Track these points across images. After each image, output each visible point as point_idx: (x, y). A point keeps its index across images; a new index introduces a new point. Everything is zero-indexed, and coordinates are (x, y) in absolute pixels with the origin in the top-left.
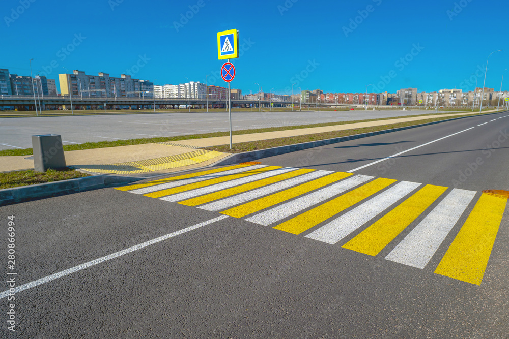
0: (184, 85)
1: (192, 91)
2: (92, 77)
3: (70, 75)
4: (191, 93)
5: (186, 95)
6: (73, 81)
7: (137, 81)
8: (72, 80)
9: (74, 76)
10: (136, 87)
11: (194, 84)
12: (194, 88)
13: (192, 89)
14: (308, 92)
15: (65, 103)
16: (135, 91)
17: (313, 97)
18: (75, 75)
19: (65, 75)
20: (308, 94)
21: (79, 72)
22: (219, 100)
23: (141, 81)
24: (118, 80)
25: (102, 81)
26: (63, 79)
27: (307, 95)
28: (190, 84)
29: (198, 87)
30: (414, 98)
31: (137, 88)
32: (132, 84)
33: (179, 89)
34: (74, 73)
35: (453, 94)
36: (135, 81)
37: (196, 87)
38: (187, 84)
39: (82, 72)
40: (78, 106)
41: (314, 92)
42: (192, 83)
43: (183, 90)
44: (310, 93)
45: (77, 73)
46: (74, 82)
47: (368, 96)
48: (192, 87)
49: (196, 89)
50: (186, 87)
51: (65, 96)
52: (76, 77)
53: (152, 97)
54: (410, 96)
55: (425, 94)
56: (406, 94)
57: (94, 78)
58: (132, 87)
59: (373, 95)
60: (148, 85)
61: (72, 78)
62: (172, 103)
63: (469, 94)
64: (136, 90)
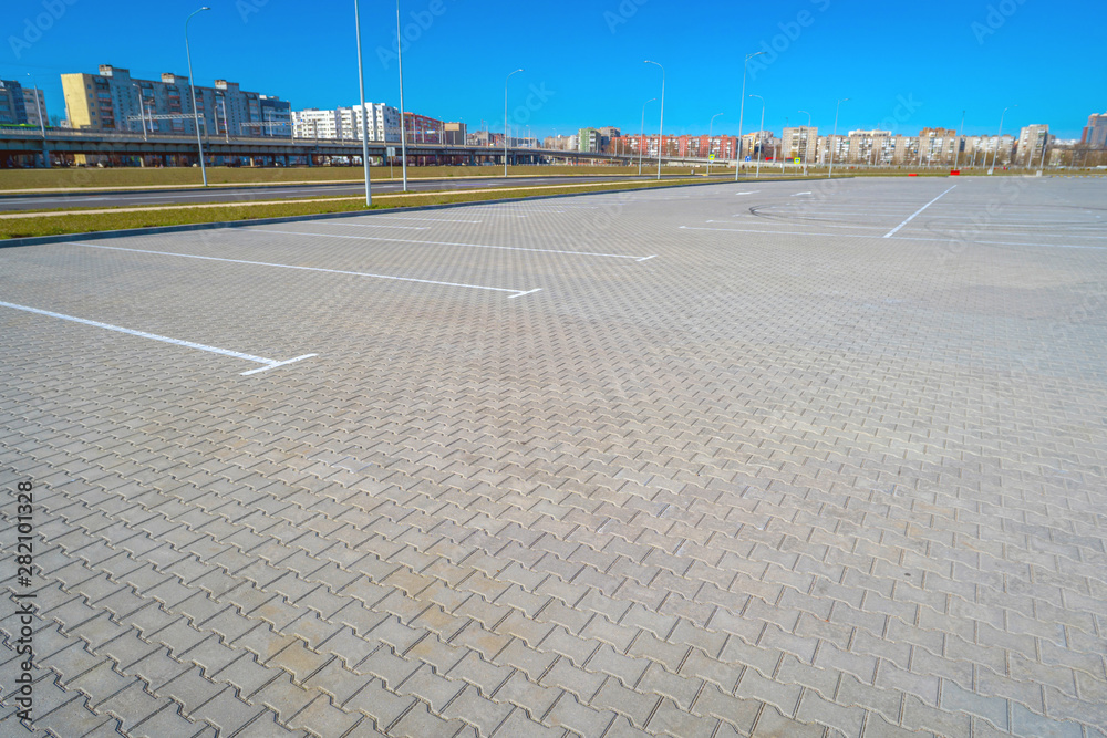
0: (349, 111)
1: (371, 125)
2: (147, 85)
3: (94, 78)
4: (366, 128)
5: (355, 134)
6: (100, 94)
7: (255, 97)
8: (97, 88)
9: (102, 81)
10: (254, 111)
11: (375, 109)
12: (375, 117)
13: (370, 119)
14: (592, 132)
15: (86, 148)
16: (250, 120)
17: (602, 142)
18: (106, 78)
19: (80, 76)
20: (594, 135)
21: (114, 70)
22: (449, 146)
23: (263, 97)
24: (209, 92)
25: (172, 94)
26: (73, 87)
27: (592, 137)
28: (365, 109)
29: (385, 116)
30: (810, 148)
31: (254, 115)
32: (242, 104)
33: (338, 120)
34: (102, 73)
35: (889, 139)
36: (250, 97)
37: (378, 114)
38: (357, 108)
39: (122, 70)
40: (122, 156)
41: (605, 132)
42: (369, 106)
43: (348, 121)
44: (598, 135)
45: (109, 73)
46: (104, 95)
47: (718, 142)
48: (370, 114)
49: (379, 119)
50: (354, 114)
51: (82, 130)
52: (107, 84)
53: (289, 137)
54: (804, 143)
55: (833, 138)
56: (795, 138)
57: (151, 87)
58: (242, 111)
59: (729, 139)
60: (280, 107)
61: (96, 86)
62: (346, 152)
63: (921, 140)
64: (253, 118)
